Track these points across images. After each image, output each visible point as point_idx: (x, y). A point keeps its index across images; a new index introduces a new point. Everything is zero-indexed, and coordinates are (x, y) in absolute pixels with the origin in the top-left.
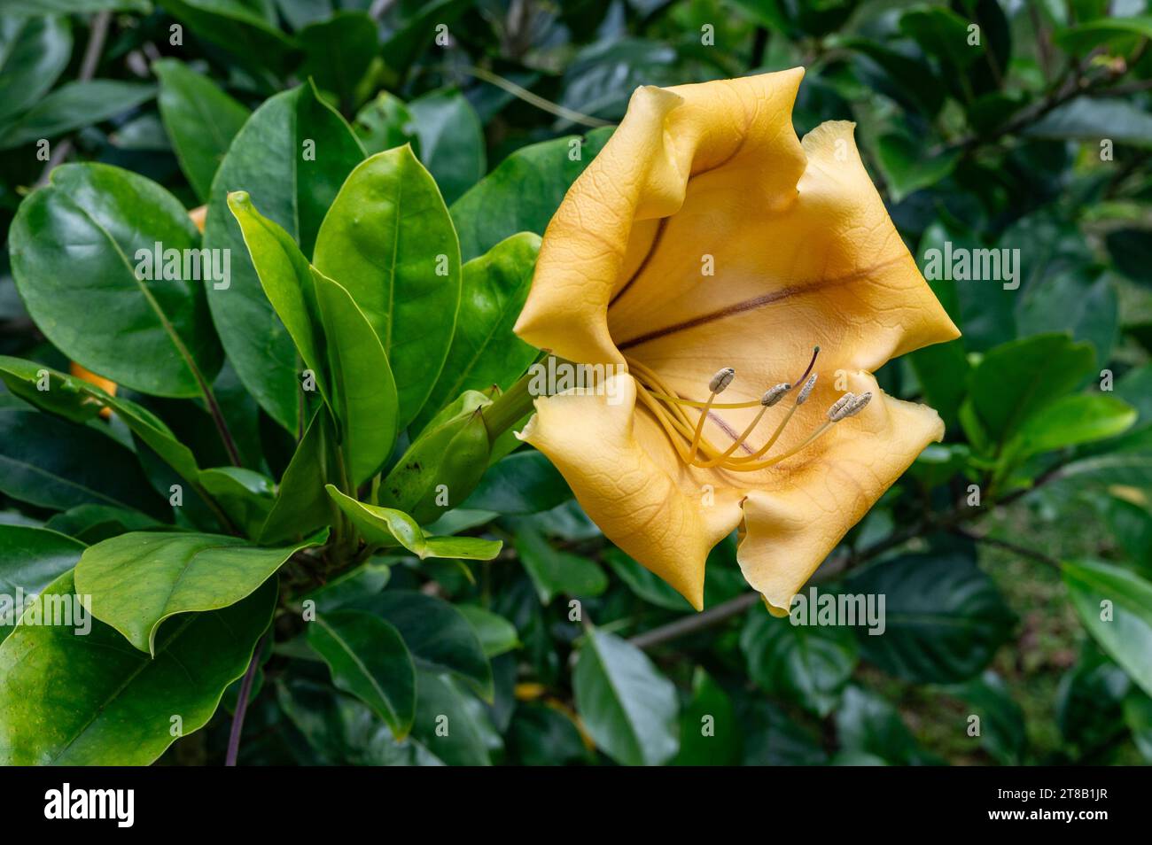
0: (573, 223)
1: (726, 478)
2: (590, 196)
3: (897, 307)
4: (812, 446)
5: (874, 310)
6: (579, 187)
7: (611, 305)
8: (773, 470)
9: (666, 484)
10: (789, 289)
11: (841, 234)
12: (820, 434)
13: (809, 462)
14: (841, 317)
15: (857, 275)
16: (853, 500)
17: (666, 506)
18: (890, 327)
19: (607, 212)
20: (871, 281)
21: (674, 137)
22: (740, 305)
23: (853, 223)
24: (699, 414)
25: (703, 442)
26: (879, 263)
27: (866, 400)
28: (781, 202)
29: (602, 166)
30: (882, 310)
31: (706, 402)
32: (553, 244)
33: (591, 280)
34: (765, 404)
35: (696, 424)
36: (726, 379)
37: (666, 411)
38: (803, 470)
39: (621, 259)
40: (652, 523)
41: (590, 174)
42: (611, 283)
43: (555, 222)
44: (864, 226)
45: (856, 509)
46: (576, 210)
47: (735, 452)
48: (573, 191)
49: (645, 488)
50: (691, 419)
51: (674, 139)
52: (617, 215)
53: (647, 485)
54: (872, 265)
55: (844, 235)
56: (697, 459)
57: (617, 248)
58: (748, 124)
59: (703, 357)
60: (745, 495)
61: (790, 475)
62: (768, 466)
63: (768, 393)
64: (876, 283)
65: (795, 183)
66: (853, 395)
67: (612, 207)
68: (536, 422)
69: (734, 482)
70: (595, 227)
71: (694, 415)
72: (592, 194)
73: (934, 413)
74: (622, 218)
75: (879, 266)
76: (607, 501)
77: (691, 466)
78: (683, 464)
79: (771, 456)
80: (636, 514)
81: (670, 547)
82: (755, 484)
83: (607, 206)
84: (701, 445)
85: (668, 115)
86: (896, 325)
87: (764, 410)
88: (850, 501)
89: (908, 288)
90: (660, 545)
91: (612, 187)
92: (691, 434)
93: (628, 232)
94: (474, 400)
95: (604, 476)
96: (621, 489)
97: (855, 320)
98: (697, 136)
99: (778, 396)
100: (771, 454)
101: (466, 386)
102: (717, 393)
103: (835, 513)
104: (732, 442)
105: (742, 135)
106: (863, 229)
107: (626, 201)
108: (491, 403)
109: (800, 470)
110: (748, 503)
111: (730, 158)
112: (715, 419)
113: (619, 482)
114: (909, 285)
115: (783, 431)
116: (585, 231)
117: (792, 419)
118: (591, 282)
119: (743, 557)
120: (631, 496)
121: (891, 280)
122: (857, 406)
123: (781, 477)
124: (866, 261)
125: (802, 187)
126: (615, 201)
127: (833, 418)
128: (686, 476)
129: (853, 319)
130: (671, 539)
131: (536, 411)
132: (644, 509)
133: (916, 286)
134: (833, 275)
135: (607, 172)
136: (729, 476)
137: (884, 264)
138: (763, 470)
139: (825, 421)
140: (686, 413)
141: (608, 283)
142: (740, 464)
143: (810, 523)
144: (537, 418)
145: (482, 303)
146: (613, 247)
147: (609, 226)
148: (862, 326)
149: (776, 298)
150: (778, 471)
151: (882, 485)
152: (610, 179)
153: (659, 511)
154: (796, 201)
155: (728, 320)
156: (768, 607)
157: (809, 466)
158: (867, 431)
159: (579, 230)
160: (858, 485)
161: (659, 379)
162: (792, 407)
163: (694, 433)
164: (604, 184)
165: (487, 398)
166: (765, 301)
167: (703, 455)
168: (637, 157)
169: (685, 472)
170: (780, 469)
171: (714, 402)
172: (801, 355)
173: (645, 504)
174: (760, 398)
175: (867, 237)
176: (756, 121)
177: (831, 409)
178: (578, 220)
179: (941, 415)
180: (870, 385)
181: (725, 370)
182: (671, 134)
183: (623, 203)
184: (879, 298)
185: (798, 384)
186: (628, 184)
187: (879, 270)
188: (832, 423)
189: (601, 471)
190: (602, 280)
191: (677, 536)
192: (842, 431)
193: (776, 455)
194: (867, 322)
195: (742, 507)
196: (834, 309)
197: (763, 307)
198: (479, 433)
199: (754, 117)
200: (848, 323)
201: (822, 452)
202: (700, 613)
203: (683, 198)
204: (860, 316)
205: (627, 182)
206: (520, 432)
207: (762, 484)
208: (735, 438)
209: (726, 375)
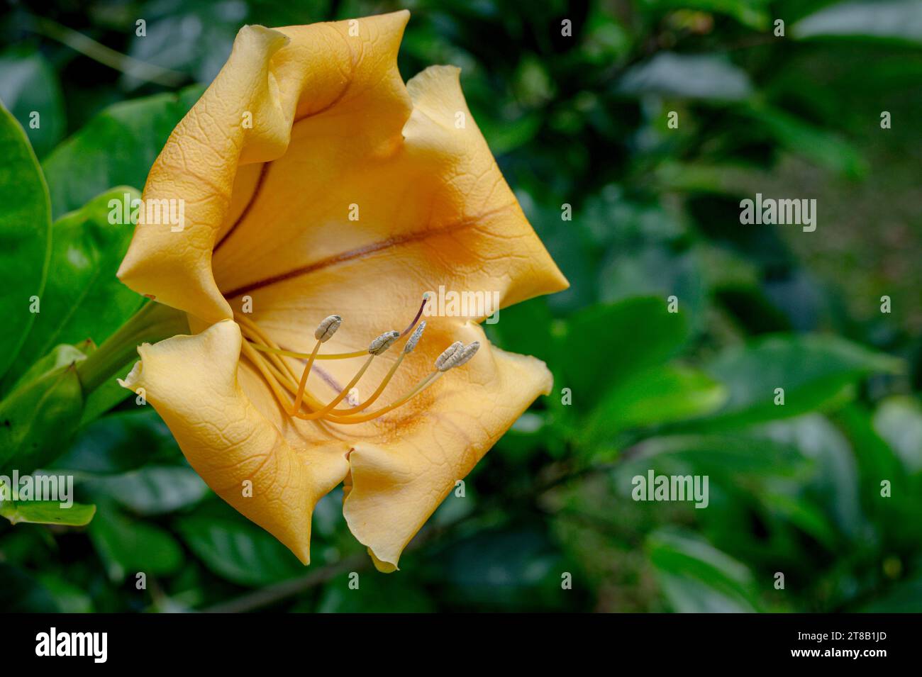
0: (179, 166)
1: (331, 431)
2: (195, 139)
3: (504, 256)
4: (418, 398)
5: (481, 259)
6: (184, 128)
7: (216, 249)
8: (378, 424)
9: (272, 435)
10: (393, 238)
11: (447, 181)
12: (426, 385)
13: (416, 414)
14: (447, 266)
15: (464, 223)
16: (461, 453)
17: (273, 456)
18: (498, 277)
19: (211, 155)
20: (478, 229)
21: (279, 78)
22: (344, 254)
23: (459, 170)
24: (302, 367)
25: (307, 394)
26: (486, 211)
27: (474, 349)
28: (385, 148)
29: (206, 107)
30: (489, 259)
31: (310, 353)
32: (157, 187)
33: (196, 223)
34: (373, 353)
35: (300, 378)
36: (333, 327)
37: (268, 364)
38: (409, 422)
39: (226, 203)
40: (258, 474)
41: (195, 116)
42: (216, 227)
43: (159, 165)
44: (471, 174)
45: (464, 462)
46: (180, 152)
47: (338, 405)
48: (177, 133)
49: (251, 438)
50: (294, 372)
51: (279, 80)
52: (223, 157)
53: (254, 435)
54: (479, 213)
55: (450, 182)
56: (300, 411)
57: (223, 191)
58: (353, 67)
59: (306, 309)
60: (352, 446)
61: (397, 427)
62: (372, 419)
63: (376, 341)
64: (483, 231)
65: (401, 128)
66: (461, 344)
67: (217, 149)
68: (140, 369)
69: (339, 435)
70: (201, 170)
71: (298, 368)
72: (197, 135)
73: (542, 365)
74: (227, 160)
75: (486, 214)
76: (213, 450)
77: (295, 418)
78: (286, 415)
79: (374, 409)
80: (242, 464)
81: (278, 499)
82: (361, 437)
83: (213, 148)
84: (305, 397)
85: (273, 58)
86: (503, 275)
87: (370, 360)
88: (459, 454)
89: (516, 237)
90: (265, 496)
91: (218, 128)
92: (295, 387)
93: (234, 174)
94: (67, 355)
95: (209, 425)
96: (226, 439)
97: (459, 270)
98: (302, 77)
99: (385, 344)
100: (375, 407)
101: (59, 341)
102: (323, 342)
103: (443, 466)
104: (336, 395)
105: (347, 78)
106: (469, 176)
107: (231, 142)
108: (84, 358)
109: (406, 422)
110: (355, 455)
111: (335, 102)
112: (318, 371)
113: (225, 431)
114: (517, 234)
115: (388, 385)
116: (189, 173)
117: (397, 372)
118: (195, 226)
119: (351, 510)
120: (238, 446)
121: (498, 229)
122: (465, 356)
123: (386, 430)
124: (472, 208)
125: (408, 132)
126: (220, 143)
127: (441, 368)
128: (290, 428)
129: (459, 269)
130: (277, 491)
131: (140, 359)
132: (251, 460)
133: (523, 236)
134: (438, 223)
135: (212, 114)
136: (333, 428)
137: (491, 212)
138: (368, 422)
139: (430, 373)
140: (289, 366)
141: (213, 228)
142: (344, 417)
143: (418, 476)
144: (141, 365)
145: (78, 259)
146: (217, 189)
147: (214, 169)
148: (469, 275)
149: (382, 247)
150: (383, 424)
151: (491, 438)
152: (215, 120)
153: (265, 461)
154: (401, 147)
155: (331, 270)
156: (374, 562)
157: (415, 418)
158: (475, 382)
159: (184, 173)
160: (466, 438)
161: (261, 331)
162: (397, 359)
163: (298, 387)
164: (209, 125)
165: (80, 353)
166: (369, 251)
167: (307, 408)
168: (242, 98)
169: (289, 424)
170: (386, 422)
171: (318, 353)
172: (406, 306)
173: (251, 454)
174: (367, 348)
175: (474, 184)
176: (362, 64)
177: (439, 358)
178: (183, 163)
179: (549, 366)
180: (478, 335)
181: (331, 317)
182: (275, 76)
183: (228, 145)
184: (486, 247)
185: (407, 332)
186: (234, 126)
187: (486, 218)
188: (439, 373)
189: (207, 420)
190: (207, 225)
191: (284, 488)
192: (449, 382)
193: (381, 408)
194: (474, 271)
195: (348, 459)
196: (439, 259)
197: (366, 257)
198: (71, 389)
199: (359, 60)
200: (454, 272)
201: (429, 405)
202: (306, 567)
203: (288, 142)
204: (466, 265)
205: (233, 123)
206: (124, 379)
207: (367, 437)
208: (338, 390)
209: (332, 323)
